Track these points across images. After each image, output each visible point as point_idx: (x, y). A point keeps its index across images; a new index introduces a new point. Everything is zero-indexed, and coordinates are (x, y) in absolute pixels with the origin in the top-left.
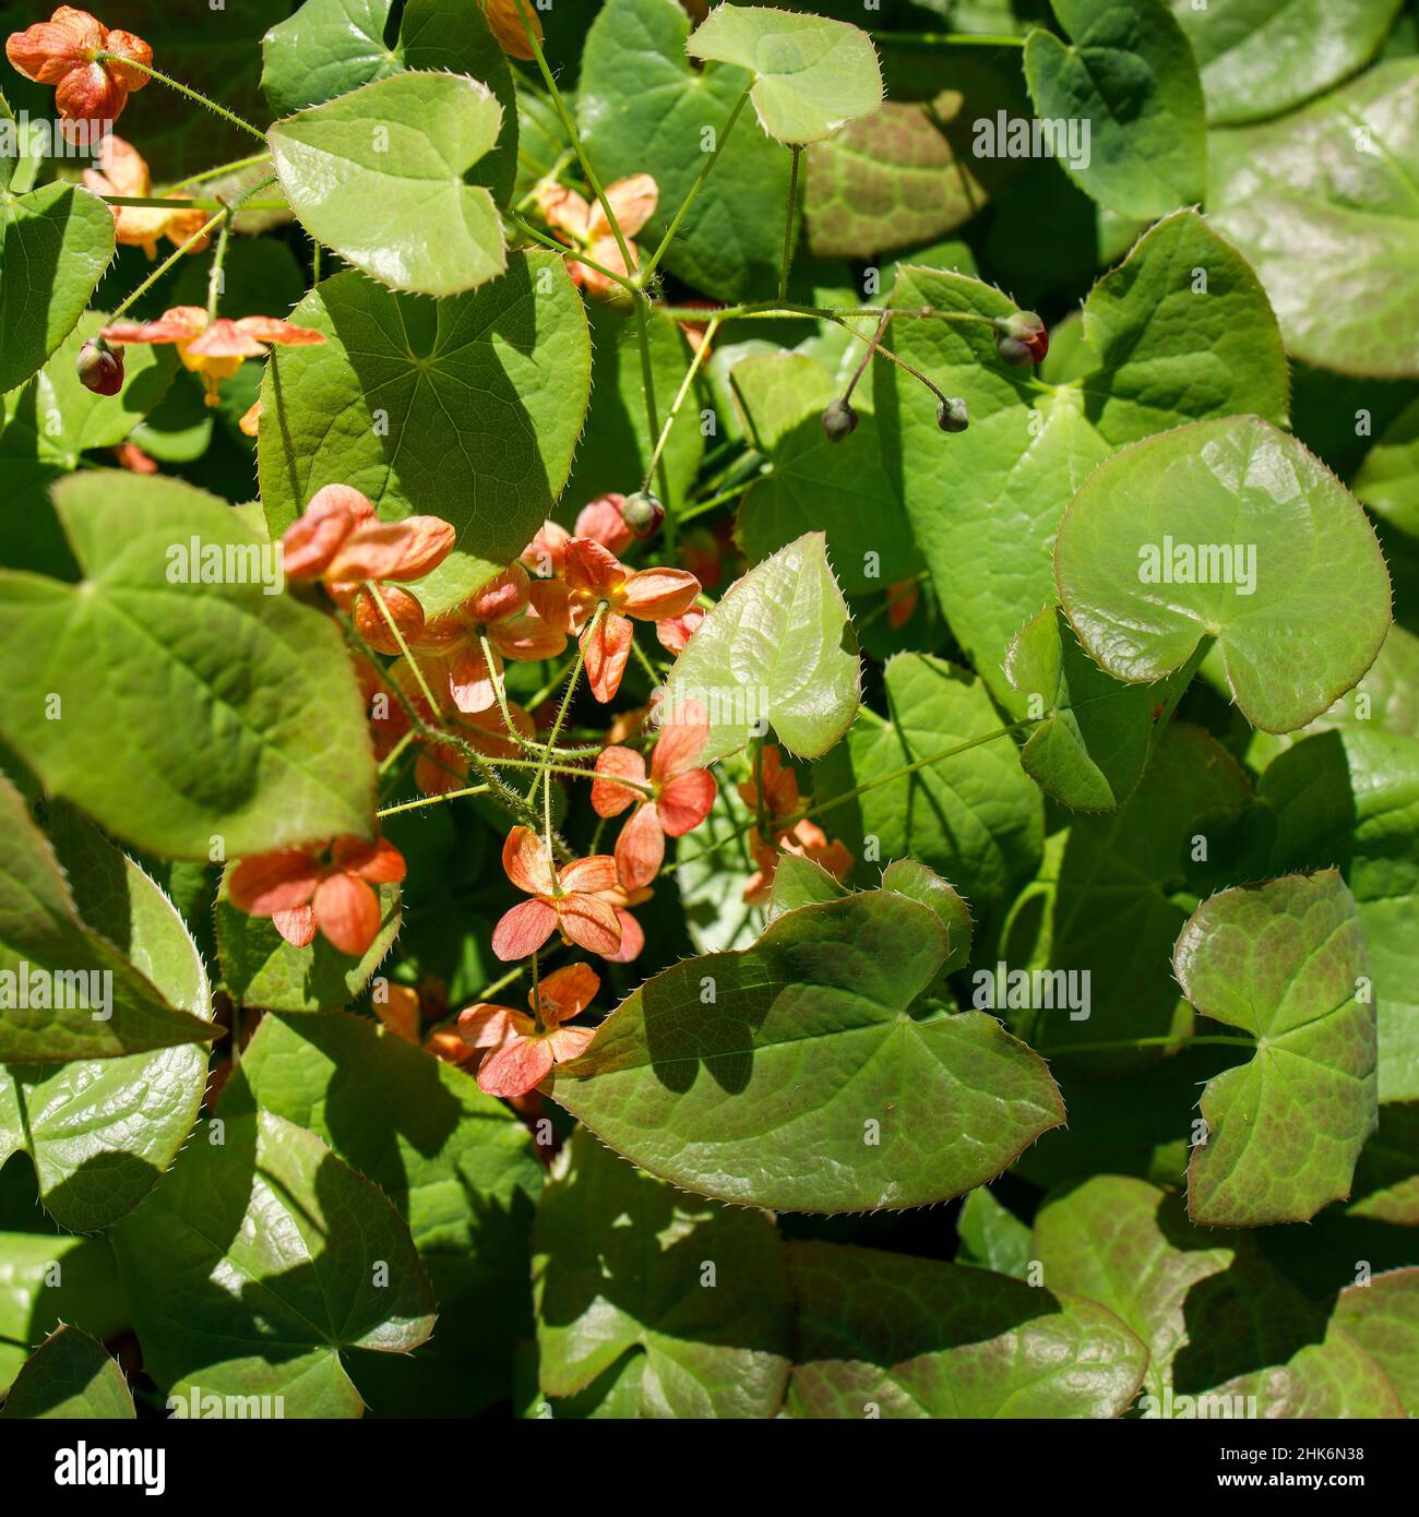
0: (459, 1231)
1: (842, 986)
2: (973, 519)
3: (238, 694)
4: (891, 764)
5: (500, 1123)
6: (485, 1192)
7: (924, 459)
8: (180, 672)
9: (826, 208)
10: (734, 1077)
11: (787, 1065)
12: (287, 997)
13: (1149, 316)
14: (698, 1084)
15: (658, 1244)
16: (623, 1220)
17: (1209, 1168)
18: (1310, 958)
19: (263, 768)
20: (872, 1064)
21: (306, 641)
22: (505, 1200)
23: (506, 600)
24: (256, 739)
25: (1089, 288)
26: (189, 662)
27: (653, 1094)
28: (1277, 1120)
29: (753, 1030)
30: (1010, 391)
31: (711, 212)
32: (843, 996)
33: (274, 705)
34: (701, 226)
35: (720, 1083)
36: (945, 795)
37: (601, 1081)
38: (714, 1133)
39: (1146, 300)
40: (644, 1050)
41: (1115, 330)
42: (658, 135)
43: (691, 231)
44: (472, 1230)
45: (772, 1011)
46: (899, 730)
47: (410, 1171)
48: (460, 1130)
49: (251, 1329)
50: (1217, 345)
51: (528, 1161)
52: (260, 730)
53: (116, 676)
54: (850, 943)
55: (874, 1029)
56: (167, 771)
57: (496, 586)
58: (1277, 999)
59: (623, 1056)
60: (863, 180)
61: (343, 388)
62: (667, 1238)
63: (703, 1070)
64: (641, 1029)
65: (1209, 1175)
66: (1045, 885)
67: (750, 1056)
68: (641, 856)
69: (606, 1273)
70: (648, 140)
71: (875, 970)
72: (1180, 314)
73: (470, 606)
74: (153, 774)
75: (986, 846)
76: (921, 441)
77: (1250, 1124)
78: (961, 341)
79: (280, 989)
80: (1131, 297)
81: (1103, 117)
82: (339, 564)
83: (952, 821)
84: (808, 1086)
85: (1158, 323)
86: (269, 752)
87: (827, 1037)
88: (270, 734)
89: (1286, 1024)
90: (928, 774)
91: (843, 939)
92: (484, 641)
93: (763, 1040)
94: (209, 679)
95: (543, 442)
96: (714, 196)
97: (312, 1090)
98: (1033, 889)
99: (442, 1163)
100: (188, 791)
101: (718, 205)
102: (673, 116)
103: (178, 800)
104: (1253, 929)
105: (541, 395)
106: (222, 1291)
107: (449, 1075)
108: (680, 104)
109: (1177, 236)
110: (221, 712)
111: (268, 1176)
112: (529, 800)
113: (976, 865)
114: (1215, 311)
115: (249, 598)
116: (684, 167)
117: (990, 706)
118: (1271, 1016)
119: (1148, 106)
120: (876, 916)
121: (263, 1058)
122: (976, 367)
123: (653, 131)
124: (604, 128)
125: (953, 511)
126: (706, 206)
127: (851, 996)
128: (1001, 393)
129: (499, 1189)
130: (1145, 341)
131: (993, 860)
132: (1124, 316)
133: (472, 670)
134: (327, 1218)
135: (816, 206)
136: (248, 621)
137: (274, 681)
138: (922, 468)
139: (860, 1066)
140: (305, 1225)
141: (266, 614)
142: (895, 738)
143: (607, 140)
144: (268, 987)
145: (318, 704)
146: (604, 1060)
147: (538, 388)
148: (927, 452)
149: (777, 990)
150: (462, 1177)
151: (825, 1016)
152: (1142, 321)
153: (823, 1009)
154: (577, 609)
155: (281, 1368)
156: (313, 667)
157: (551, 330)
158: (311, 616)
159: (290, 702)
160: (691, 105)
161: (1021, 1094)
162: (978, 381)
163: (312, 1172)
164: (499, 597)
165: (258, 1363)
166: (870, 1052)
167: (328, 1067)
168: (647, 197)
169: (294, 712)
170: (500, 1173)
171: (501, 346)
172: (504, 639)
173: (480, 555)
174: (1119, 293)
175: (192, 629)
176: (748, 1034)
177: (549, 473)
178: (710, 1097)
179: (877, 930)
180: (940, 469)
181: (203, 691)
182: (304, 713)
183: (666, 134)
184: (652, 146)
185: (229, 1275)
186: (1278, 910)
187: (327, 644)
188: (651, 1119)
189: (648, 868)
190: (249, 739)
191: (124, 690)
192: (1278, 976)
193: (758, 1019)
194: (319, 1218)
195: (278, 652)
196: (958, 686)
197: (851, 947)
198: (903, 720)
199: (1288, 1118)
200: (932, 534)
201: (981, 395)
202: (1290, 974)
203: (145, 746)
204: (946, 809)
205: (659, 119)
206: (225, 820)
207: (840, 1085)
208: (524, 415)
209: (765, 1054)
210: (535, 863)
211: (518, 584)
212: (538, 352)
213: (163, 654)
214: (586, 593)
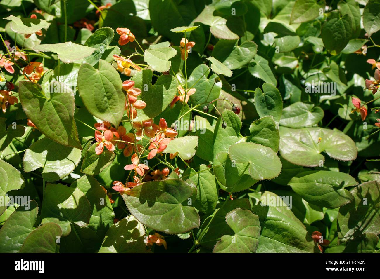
0: (96, 226)
1: (173, 196)
2: (223, 150)
3: (109, 98)
4: (195, 180)
5: (111, 211)
6: (103, 221)
7: (219, 139)
8: (103, 88)
9: (220, 107)
10: (151, 205)
11: (160, 206)
12: (89, 172)
13: (261, 130)
14: (144, 204)
15: (126, 242)
16: (122, 236)
17: (219, 247)
18: (248, 227)
19: (107, 110)
20: (173, 210)
21: (121, 97)
22: (106, 225)
23: (149, 124)
24: (108, 105)
25: (252, 122)
26: (105, 89)
27: (137, 202)
28: (233, 247)
29: (157, 198)
30: (236, 133)
31: (202, 99)
32: (173, 197)
33: (113, 103)
34: (200, 100)
35: (148, 205)
36: (202, 189)
37: (131, 197)
38: (144, 212)
39: (261, 127)
40: (139, 195)
41: (254, 129)
42: (199, 85)
43: (198, 101)
44: (98, 226)
45: (161, 196)
46: (199, 175)
47: (94, 212)
48: (104, 208)
49: (59, 214)
50: (269, 139)
51: (112, 220)
52: (109, 105)
53: (96, 84)
54: (177, 188)
55: (175, 205)
56: (96, 100)
57: (148, 121)
58: (241, 229)
59: (135, 194)
60: (227, 106)
61: (140, 85)
62: (128, 241)
63: (146, 202)
64: (140, 191)
65: (218, 248)
66: (212, 216)
67: (154, 203)
68: (152, 154)
69: (116, 243)
70: (197, 85)
71: (179, 194)
72: (265, 132)
73: (143, 122)
74: (94, 99)
75: (206, 202)
76: (220, 136)
77: (229, 245)
78: (231, 123)
79: (89, 170)
80: (258, 126)
81: (265, 107)
82: (129, 90)
83: (202, 194)
84: (161, 211)
85: (261, 132)
86: (109, 108)
87: (168, 204)
88: (110, 106)
89: (240, 234)
90: (200, 184)
91: (176, 187)
92: (143, 129)
93: (158, 201)
94: (107, 93)
95: (164, 102)
96: (204, 97)
97: (86, 190)
98: (211, 216)
99: (99, 212)
100: (97, 105)
101: (204, 98)
102: (202, 83)
103: (95, 105)
104: (241, 217)
105: (166, 96)
106: (58, 207)
107: (107, 198)
108: (204, 82)
109: (269, 119)
110: (106, 98)
111: (73, 196)
112: (139, 153)
113: (203, 204)
114: (271, 133)
115: (117, 87)
116: (201, 91)
117: (215, 180)
118: (239, 231)
119: (273, 109)
120: (183, 185)
121: (81, 181)
122: (232, 128)
123: (199, 84)
124: (192, 81)
125: (220, 148)
126: (202, 98)
127: (174, 198)
128: (234, 133)
129: (106, 222)
130: (258, 134)
131: (206, 206)
132: (256, 128)
133: (139, 134)
134: (79, 204)
135: (218, 107)
136: (115, 90)
137: (114, 100)
138: (218, 141)
139: (171, 210)
140: (75, 204)
141: (117, 90)
142: (198, 176)
143: (191, 83)
144: (87, 170)
145: (118, 106)
146: (133, 193)
147: (166, 95)
148: (220, 138)
149: (163, 192)
150: (101, 217)
151: (169, 200)
152: (259, 130)
153: (169, 198)
154: (159, 130)
155: (60, 221)
156: (120, 101)
157: (172, 88)
158: (123, 94)
159: (115, 104)
160: (205, 82)
161: (194, 221)
162: (231, 130)
163: (80, 197)
164: (148, 123)
165: (58, 219)
166: (173, 208)
167: (90, 187)
168: (194, 91)
169: (115, 105)
170: (107, 220)
171: (164, 87)
172: (146, 130)
173: (148, 116)
174: (257, 124)
175: (108, 85)
176: (156, 198)
177: (163, 107)
178: (146, 206)
179: (182, 187)
180: (221, 141)
181: (105, 94)
182: (116, 106)
183: (200, 85)
184: (198, 86)
185: (60, 206)
186: (246, 215)
187: (123, 99)
188: (135, 206)
189: (152, 156)
190: (107, 104)
191: (95, 86)
192: (242, 226)
193: (158, 196)
194: (78, 203)
195: (116, 96)
196: (211, 174)
197: (177, 189)
198: (200, 174)
199: (235, 248)
200: (216, 151)
201: (231, 132)
202: (244, 227)
203: (94, 95)
204: (201, 191)
205: (200, 83)
206: (99, 113)
207: (166, 212)
208: (163, 98)
209: (157, 203)
210: (136, 161)
211: (152, 122)
212: (168, 90)
213: (103, 85)
214: (161, 129)
